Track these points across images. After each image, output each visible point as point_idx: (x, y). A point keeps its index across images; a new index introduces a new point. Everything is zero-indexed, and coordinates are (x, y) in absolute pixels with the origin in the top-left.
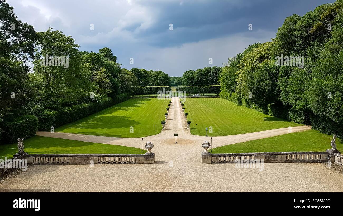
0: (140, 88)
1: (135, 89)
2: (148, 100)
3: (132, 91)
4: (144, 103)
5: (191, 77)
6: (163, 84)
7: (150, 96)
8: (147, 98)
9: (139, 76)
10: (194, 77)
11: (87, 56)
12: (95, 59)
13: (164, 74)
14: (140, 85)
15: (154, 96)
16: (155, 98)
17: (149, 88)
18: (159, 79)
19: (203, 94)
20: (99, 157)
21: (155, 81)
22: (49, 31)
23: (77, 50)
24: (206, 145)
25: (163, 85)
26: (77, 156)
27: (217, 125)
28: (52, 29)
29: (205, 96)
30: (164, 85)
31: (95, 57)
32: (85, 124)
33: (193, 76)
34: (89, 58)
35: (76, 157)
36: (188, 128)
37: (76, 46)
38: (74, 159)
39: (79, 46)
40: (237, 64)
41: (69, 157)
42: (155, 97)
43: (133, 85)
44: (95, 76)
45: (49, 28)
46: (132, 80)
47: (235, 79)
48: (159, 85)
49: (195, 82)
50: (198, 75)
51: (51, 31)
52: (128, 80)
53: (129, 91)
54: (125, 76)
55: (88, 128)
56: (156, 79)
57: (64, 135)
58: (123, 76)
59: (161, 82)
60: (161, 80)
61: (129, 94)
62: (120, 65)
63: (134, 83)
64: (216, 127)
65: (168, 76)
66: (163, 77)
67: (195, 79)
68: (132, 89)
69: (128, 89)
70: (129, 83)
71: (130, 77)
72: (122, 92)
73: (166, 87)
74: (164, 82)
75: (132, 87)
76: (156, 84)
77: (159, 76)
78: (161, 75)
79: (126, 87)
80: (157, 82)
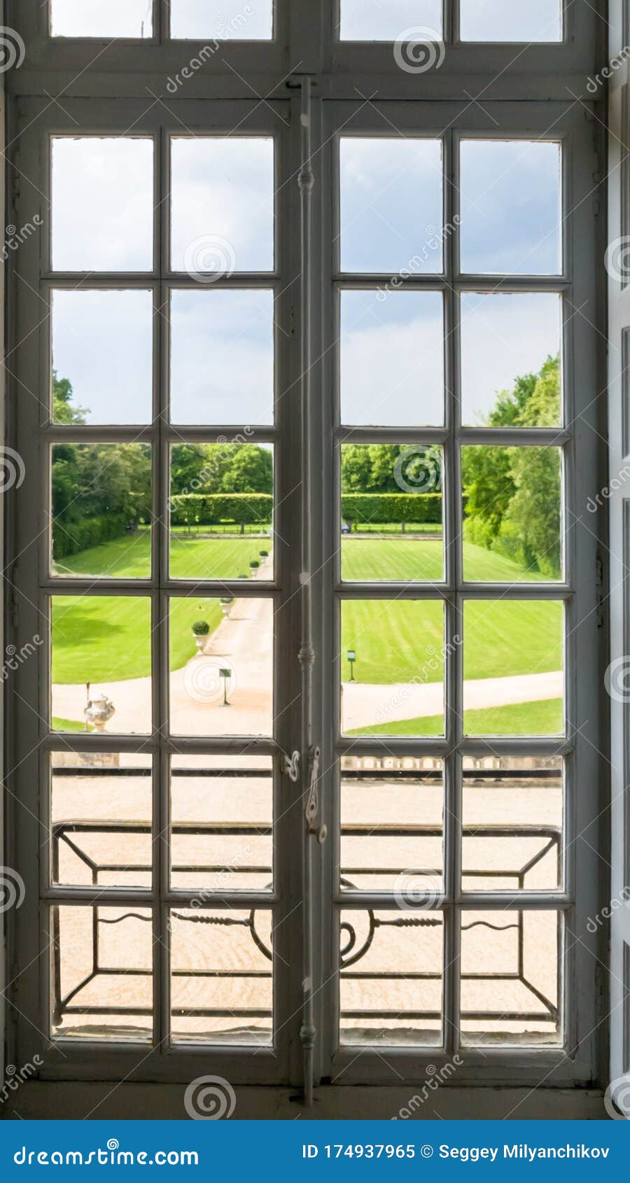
1: (143, 504)
2: (190, 546)
3: (132, 508)
5: (361, 461)
6: (252, 487)
7: (197, 532)
8: (186, 539)
10: (369, 463)
15: (215, 532)
16: (218, 538)
17: (194, 500)
18: (239, 468)
19: (403, 527)
21: (221, 476)
25: (253, 490)
27: (410, 642)
29: (411, 532)
30: (258, 491)
33: (367, 456)
40: (516, 414)
42: (216, 536)
43: (134, 489)
46: (130, 470)
47: (509, 468)
48: (238, 491)
49: (377, 480)
50: (386, 453)
52: (114, 469)
53: (120, 509)
54: (101, 455)
56: (228, 468)
59: (244, 480)
60: (246, 471)
61: (119, 521)
62: (84, 412)
63: (138, 479)
64: (400, 651)
66: (252, 459)
67: (375, 468)
68: (132, 504)
69: (116, 503)
70: (117, 481)
71: (122, 457)
72: (91, 515)
73: (262, 499)
74: (255, 481)
75: (131, 493)
76: (227, 487)
77: (237, 456)
78: (246, 454)
79: (104, 493)
80: (231, 478)
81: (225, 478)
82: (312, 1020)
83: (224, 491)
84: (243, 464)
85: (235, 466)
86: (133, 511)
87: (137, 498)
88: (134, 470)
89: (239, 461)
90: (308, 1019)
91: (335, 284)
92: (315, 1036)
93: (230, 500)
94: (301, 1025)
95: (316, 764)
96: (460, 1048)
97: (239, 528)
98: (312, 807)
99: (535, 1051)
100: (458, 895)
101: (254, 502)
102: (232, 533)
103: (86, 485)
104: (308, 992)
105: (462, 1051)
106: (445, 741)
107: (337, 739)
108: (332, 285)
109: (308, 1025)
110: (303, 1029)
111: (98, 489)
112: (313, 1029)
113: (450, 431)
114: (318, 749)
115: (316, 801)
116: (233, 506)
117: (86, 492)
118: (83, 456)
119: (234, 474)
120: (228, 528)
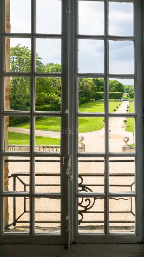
0: (98, 93)
1: (94, 94)
3: (91, 95)
4: (99, 106)
6: (117, 91)
9: (98, 84)
11: (53, 66)
12: (59, 69)
13: (118, 83)
14: (99, 91)
20: (40, 148)
21: (111, 88)
22: (17, 47)
23: (40, 62)
24: (126, 139)
26: (22, 146)
28: (20, 45)
30: (119, 92)
31: (59, 67)
32: (43, 121)
34: (54, 68)
35: (21, 148)
36: (124, 126)
37: (40, 58)
38: (20, 149)
39: (42, 59)
41: (15, 148)
44: (58, 83)
45: (17, 45)
46: (91, 87)
48: (114, 91)
51: (19, 47)
52: (87, 86)
53: (89, 95)
54: (85, 83)
55: (44, 125)
56: (112, 86)
57: (22, 130)
58: (83, 84)
59: (116, 89)
60: (116, 87)
61: (89, 98)
63: (93, 89)
65: (121, 84)
66: (117, 85)
68: (91, 94)
69: (88, 94)
70: (88, 89)
71: (89, 84)
72: (83, 97)
73: (120, 93)
74: (118, 89)
75: (91, 92)
76: (112, 91)
77: (114, 84)
78: (116, 84)
79: (86, 92)
80: (113, 89)
81: (112, 89)
82: (69, 227)
83: (111, 91)
84: (115, 86)
85: (114, 86)
86: (92, 96)
87: (93, 93)
88: (92, 86)
89: (115, 85)
90: (68, 227)
91: (77, 37)
92: (70, 231)
93: (113, 93)
94: (67, 228)
95: (70, 160)
96: (109, 233)
97: (115, 99)
98: (69, 171)
99: (127, 234)
100: (108, 193)
101: (118, 94)
102: (113, 100)
103: (82, 90)
104: (68, 220)
105: (109, 234)
106: (104, 154)
107: (77, 153)
108: (76, 38)
109: (68, 228)
110: (67, 229)
111: (84, 91)
112: (70, 229)
113: (105, 75)
114: (71, 156)
115: (70, 169)
116: (113, 95)
117: (82, 91)
118: (81, 83)
119: (114, 88)
120: (112, 99)
